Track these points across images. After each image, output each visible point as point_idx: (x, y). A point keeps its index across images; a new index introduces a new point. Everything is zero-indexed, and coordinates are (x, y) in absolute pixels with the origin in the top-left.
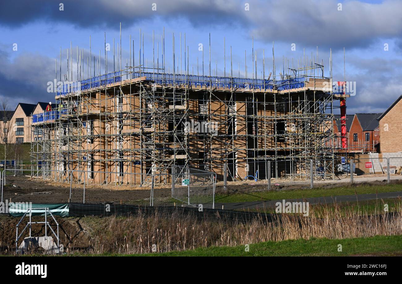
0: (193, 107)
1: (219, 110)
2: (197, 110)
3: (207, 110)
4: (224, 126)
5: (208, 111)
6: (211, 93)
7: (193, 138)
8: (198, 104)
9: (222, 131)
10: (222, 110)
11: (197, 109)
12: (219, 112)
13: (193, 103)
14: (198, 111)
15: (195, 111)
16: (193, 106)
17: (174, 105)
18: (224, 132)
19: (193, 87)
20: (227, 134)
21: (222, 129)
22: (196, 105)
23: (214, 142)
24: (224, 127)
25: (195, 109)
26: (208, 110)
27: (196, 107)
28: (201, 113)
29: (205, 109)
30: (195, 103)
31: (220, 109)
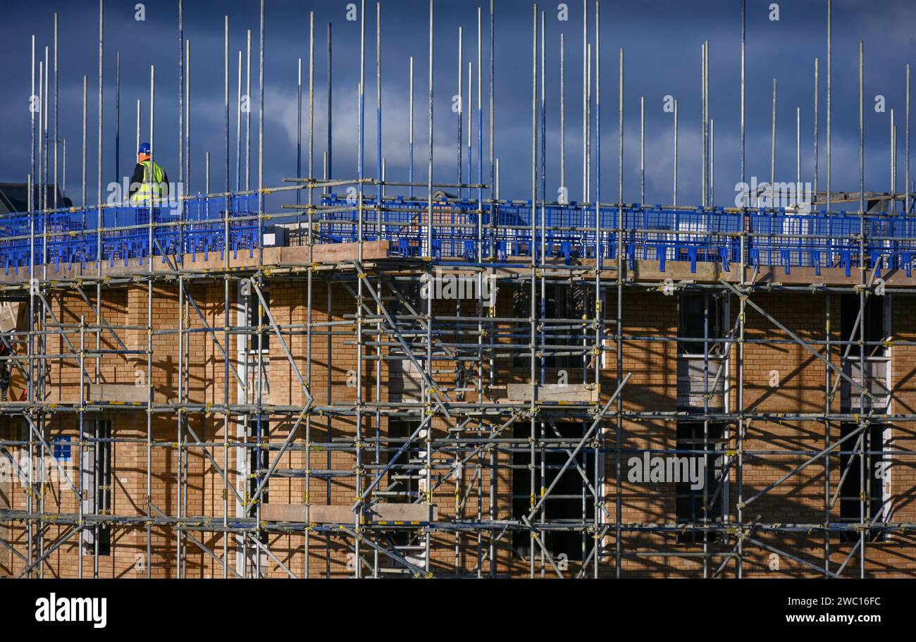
0: (648, 372)
1: (793, 382)
2: (666, 386)
3: (726, 387)
4: (819, 468)
5: (733, 392)
6: (743, 300)
7: (645, 536)
8: (673, 352)
9: (806, 501)
10: (810, 384)
11: (666, 379)
12: (793, 393)
13: (649, 351)
14: (673, 393)
15: (660, 390)
16: (649, 363)
17: (532, 383)
18: (818, 504)
19: (648, 270)
20: (833, 518)
21: (808, 490)
22: (666, 357)
23: (760, 558)
24: (818, 477)
25: (658, 378)
26: (733, 383)
27: (666, 371)
28: (694, 401)
29: (713, 381)
30: (657, 347)
31: (795, 378)
